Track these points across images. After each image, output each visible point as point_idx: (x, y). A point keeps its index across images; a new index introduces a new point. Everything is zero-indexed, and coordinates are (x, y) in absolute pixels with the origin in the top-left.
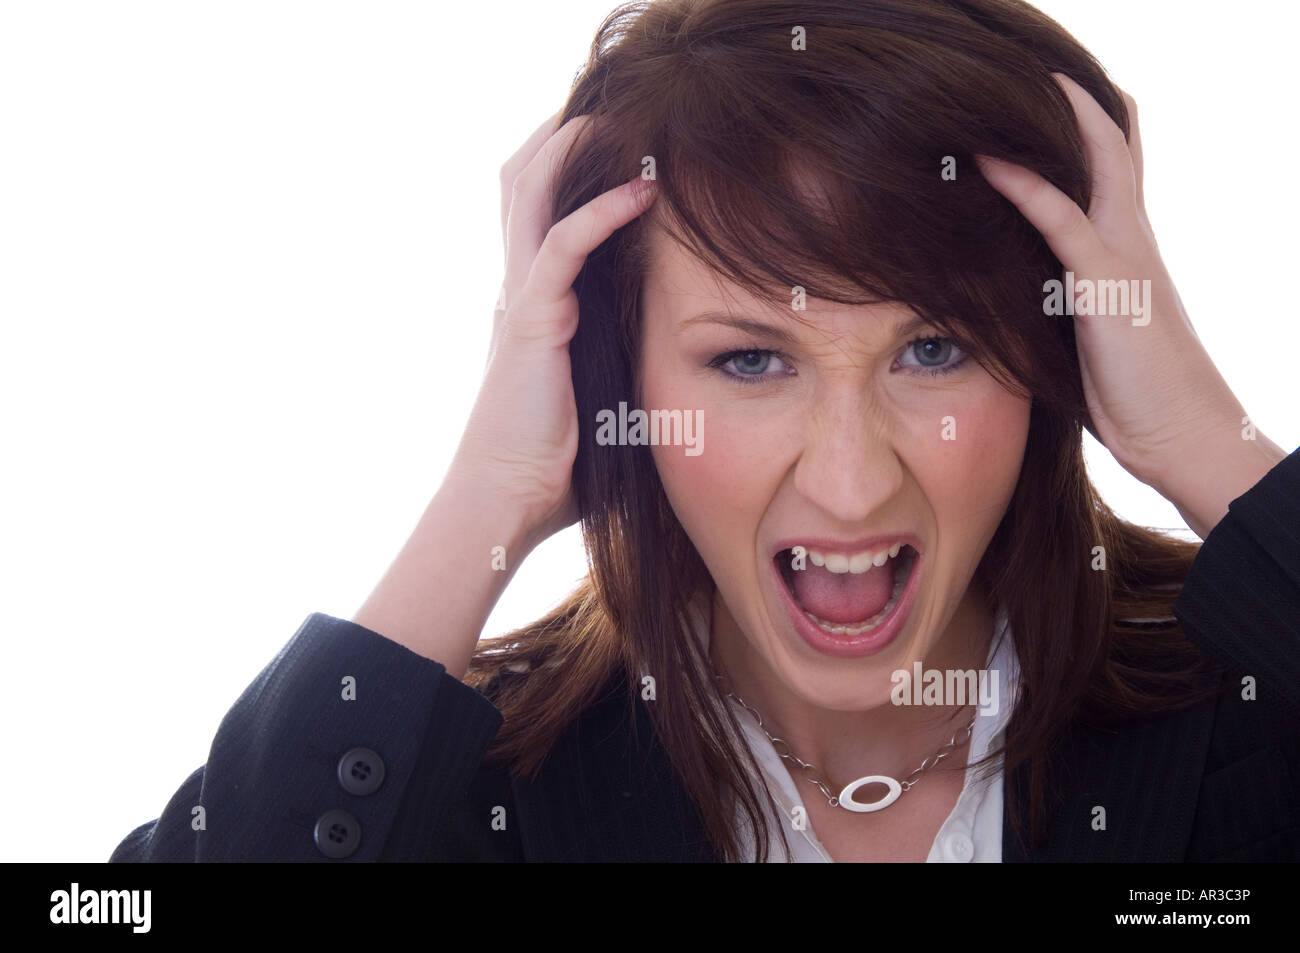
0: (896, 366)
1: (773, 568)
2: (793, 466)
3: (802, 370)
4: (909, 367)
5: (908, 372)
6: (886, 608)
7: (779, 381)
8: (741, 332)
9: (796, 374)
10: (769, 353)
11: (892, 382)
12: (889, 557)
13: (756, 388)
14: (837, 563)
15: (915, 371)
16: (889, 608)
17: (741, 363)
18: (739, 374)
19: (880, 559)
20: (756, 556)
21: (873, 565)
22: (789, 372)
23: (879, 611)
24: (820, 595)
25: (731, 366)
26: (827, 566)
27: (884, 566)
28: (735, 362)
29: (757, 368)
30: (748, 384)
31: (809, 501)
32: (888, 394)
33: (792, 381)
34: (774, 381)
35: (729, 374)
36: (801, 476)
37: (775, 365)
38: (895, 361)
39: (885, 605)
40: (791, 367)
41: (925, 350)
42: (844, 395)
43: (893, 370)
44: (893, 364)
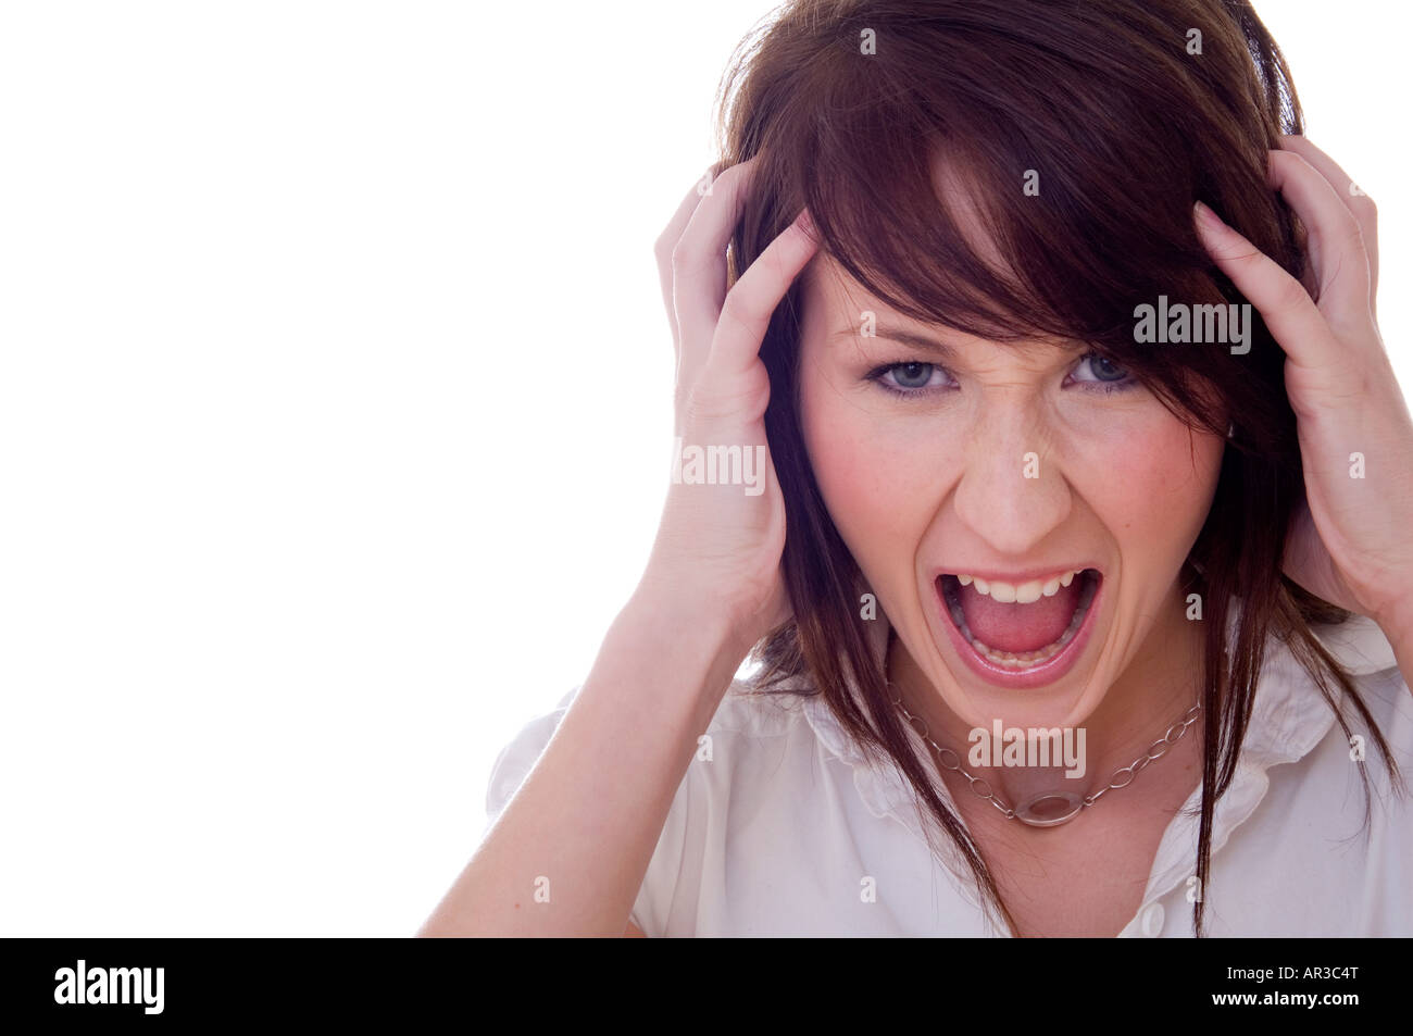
0: (1068, 381)
1: (935, 592)
2: (952, 490)
3: (964, 384)
4: (1083, 382)
5: (1080, 388)
6: (1063, 637)
7: (941, 396)
8: (900, 345)
9: (958, 388)
10: (930, 366)
11: (1062, 400)
12: (1061, 586)
13: (915, 402)
14: (1003, 593)
15: (1089, 387)
16: (1066, 637)
17: (901, 375)
18: (899, 387)
19: (1051, 589)
20: (916, 577)
21: (1043, 595)
22: (952, 384)
23: (1056, 639)
24: (985, 623)
25: (890, 377)
26: (992, 595)
27: (1057, 594)
28: (895, 374)
29: (918, 380)
30: (906, 399)
31: (968, 529)
32: (1057, 412)
33: (955, 396)
34: (933, 396)
35: (886, 386)
36: (960, 498)
37: (937, 379)
38: (1068, 376)
39: (1062, 633)
40: (953, 380)
41: (1102, 363)
42: (1007, 414)
43: (1064, 386)
44: (1065, 379)
